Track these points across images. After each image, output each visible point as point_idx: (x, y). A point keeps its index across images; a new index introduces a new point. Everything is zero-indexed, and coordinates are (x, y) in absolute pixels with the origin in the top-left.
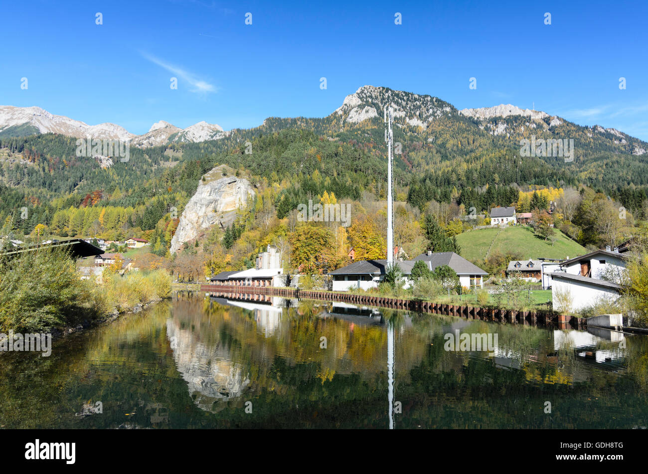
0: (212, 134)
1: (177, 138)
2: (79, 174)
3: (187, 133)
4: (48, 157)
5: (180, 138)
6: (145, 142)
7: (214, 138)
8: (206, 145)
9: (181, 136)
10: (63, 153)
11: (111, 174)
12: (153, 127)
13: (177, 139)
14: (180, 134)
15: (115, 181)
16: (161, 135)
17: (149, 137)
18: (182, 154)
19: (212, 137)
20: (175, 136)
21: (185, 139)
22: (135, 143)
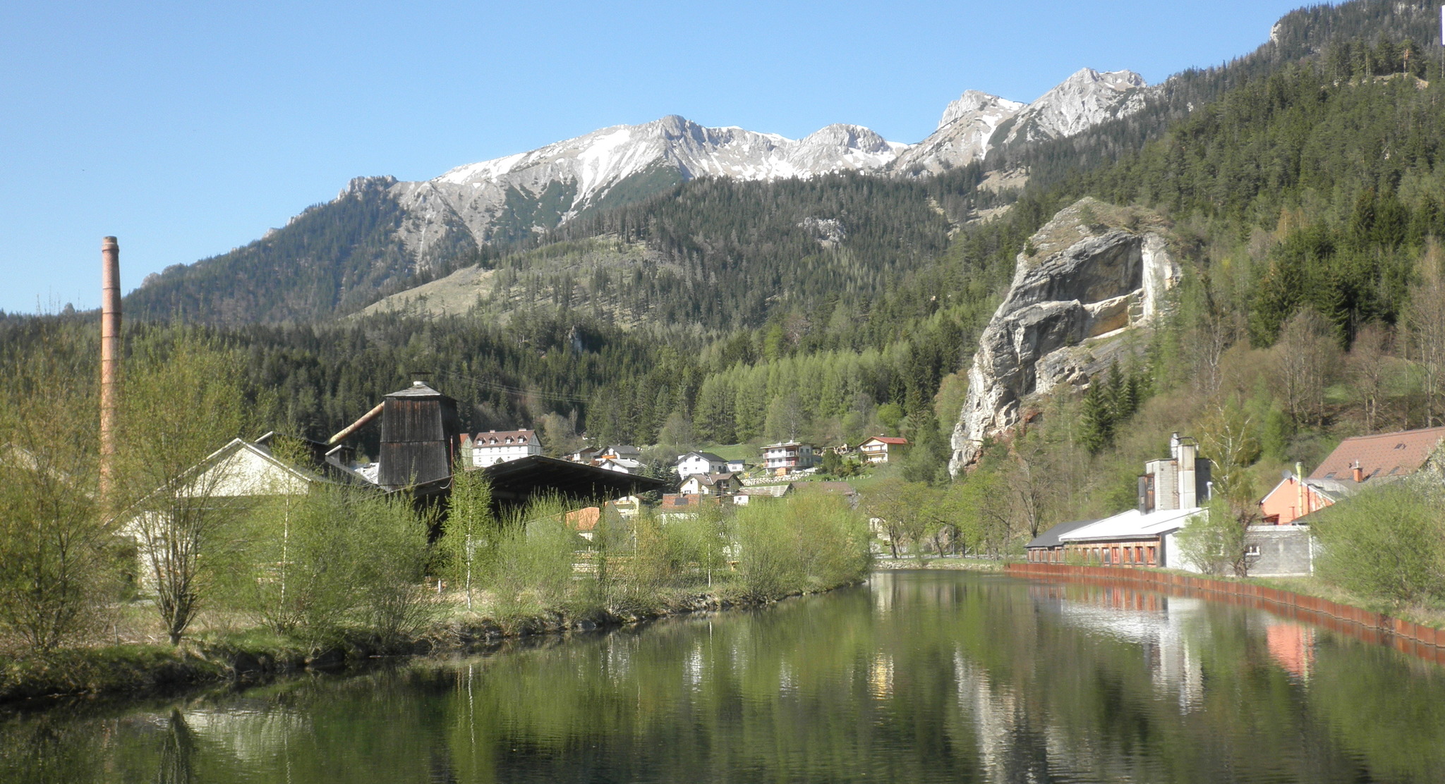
0: (1113, 103)
1: (1015, 134)
2: (769, 277)
3: (1040, 113)
4: (699, 239)
5: (1022, 132)
6: (928, 161)
7: (1120, 115)
8: (1093, 141)
9: (1025, 126)
10: (732, 224)
11: (845, 261)
12: (945, 113)
13: (1013, 136)
14: (1020, 121)
15: (856, 282)
16: (969, 135)
17: (940, 145)
18: (1026, 178)
19: (1114, 111)
20: (1009, 130)
21: (1037, 132)
22: (904, 167)
